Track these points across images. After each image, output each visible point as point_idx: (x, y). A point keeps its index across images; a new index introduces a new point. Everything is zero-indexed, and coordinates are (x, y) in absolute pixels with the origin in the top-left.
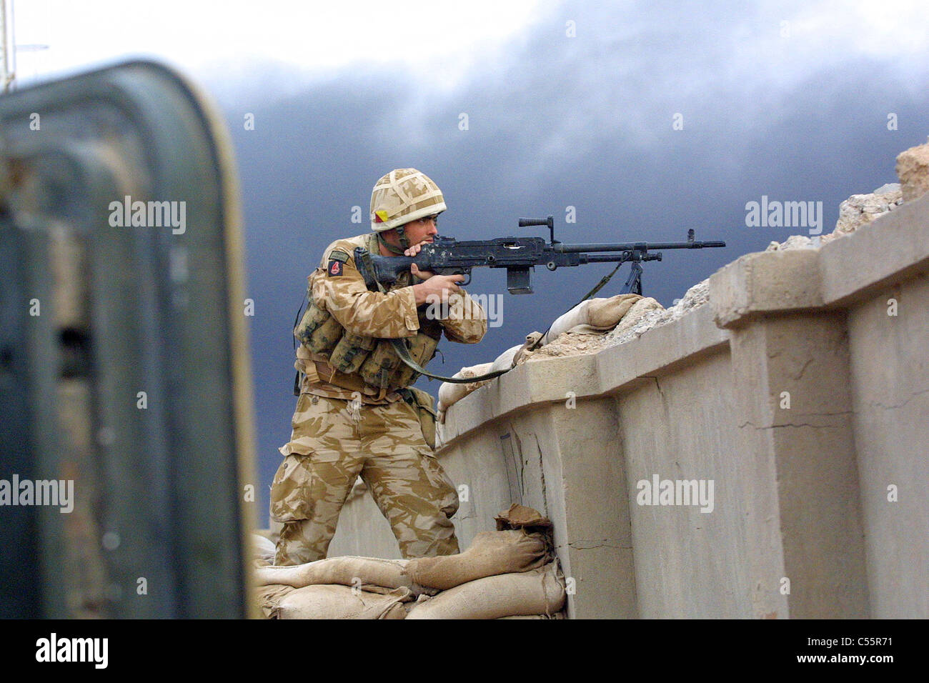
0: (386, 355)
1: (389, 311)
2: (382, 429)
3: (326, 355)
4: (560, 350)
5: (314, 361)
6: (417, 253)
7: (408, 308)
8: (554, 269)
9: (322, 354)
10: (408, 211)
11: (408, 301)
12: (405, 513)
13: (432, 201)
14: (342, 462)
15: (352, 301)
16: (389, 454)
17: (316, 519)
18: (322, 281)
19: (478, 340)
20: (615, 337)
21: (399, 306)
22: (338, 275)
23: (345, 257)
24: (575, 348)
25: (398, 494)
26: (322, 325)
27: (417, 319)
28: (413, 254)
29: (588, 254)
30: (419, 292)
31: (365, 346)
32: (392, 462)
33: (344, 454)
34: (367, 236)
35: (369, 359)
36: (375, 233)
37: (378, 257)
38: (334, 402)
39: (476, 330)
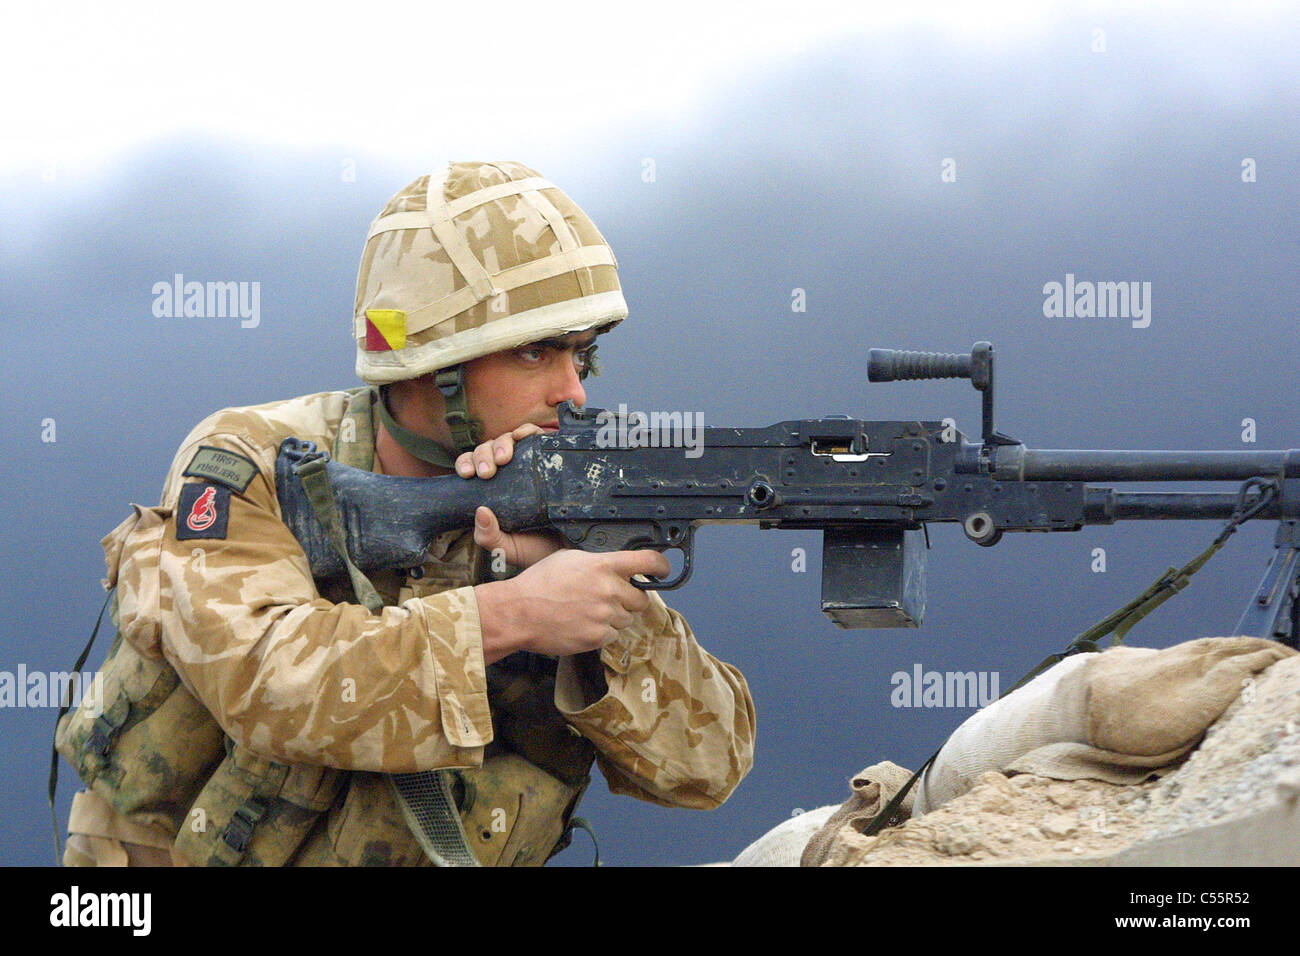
0: (377, 831)
1: (381, 674)
3: (165, 819)
4: (977, 834)
5: (123, 844)
6: (499, 467)
7: (453, 664)
8: (992, 540)
9: (150, 818)
10: (479, 313)
11: (453, 642)
13: (571, 285)
15: (252, 631)
18: (152, 552)
19: (715, 799)
20: (1187, 795)
21: (417, 659)
22: (209, 534)
23: (243, 471)
24: (1034, 831)
26: (150, 711)
27: (484, 707)
28: (486, 470)
29: (1117, 488)
30: (498, 609)
31: (299, 792)
34: (337, 396)
35: (320, 843)
36: (366, 389)
37: (362, 476)
39: (704, 760)
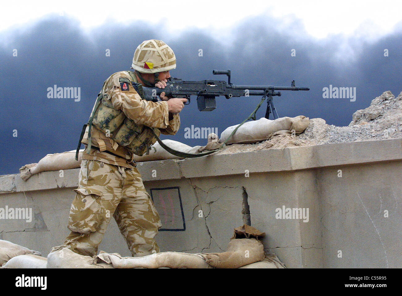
1: (160, 113)
2: (131, 182)
5: (102, 139)
12: (138, 229)
14: (113, 200)
16: (135, 196)
17: (101, 231)
18: (119, 93)
22: (126, 90)
23: (129, 81)
25: (136, 219)
28: (164, 87)
32: (135, 201)
33: (115, 196)
38: (111, 166)
